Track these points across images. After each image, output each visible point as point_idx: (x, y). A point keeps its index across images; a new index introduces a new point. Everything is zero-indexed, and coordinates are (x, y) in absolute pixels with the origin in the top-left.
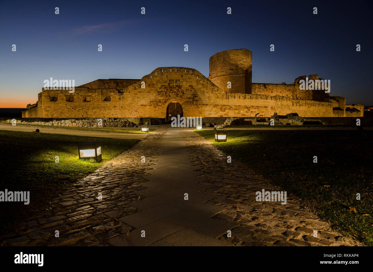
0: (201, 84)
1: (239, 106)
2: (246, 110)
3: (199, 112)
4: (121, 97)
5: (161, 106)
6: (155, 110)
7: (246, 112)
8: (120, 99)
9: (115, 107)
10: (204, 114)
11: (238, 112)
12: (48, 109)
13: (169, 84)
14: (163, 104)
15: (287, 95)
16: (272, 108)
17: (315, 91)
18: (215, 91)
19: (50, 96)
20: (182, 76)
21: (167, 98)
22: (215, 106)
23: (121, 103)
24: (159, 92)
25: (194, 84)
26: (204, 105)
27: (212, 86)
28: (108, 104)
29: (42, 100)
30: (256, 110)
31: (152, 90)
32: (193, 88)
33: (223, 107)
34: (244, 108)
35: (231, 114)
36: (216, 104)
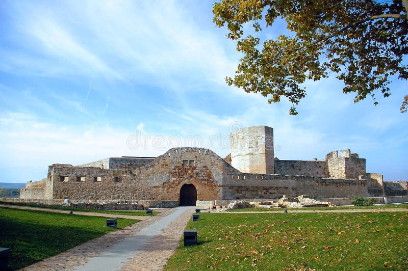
0: (216, 165)
1: (257, 187)
2: (265, 191)
4: (134, 178)
5: (175, 187)
6: (168, 192)
7: (265, 193)
8: (132, 180)
9: (126, 188)
13: (183, 165)
14: (177, 186)
15: (318, 173)
16: (293, 189)
17: (348, 168)
18: (230, 172)
19: (60, 176)
20: (196, 157)
21: (181, 179)
22: (231, 187)
23: (133, 184)
24: (172, 173)
25: (209, 165)
26: (219, 186)
27: (227, 167)
28: (119, 184)
29: (52, 180)
30: (275, 191)
31: (165, 171)
32: (207, 169)
33: (239, 188)
34: (262, 189)
35: (248, 196)
36: (231, 185)
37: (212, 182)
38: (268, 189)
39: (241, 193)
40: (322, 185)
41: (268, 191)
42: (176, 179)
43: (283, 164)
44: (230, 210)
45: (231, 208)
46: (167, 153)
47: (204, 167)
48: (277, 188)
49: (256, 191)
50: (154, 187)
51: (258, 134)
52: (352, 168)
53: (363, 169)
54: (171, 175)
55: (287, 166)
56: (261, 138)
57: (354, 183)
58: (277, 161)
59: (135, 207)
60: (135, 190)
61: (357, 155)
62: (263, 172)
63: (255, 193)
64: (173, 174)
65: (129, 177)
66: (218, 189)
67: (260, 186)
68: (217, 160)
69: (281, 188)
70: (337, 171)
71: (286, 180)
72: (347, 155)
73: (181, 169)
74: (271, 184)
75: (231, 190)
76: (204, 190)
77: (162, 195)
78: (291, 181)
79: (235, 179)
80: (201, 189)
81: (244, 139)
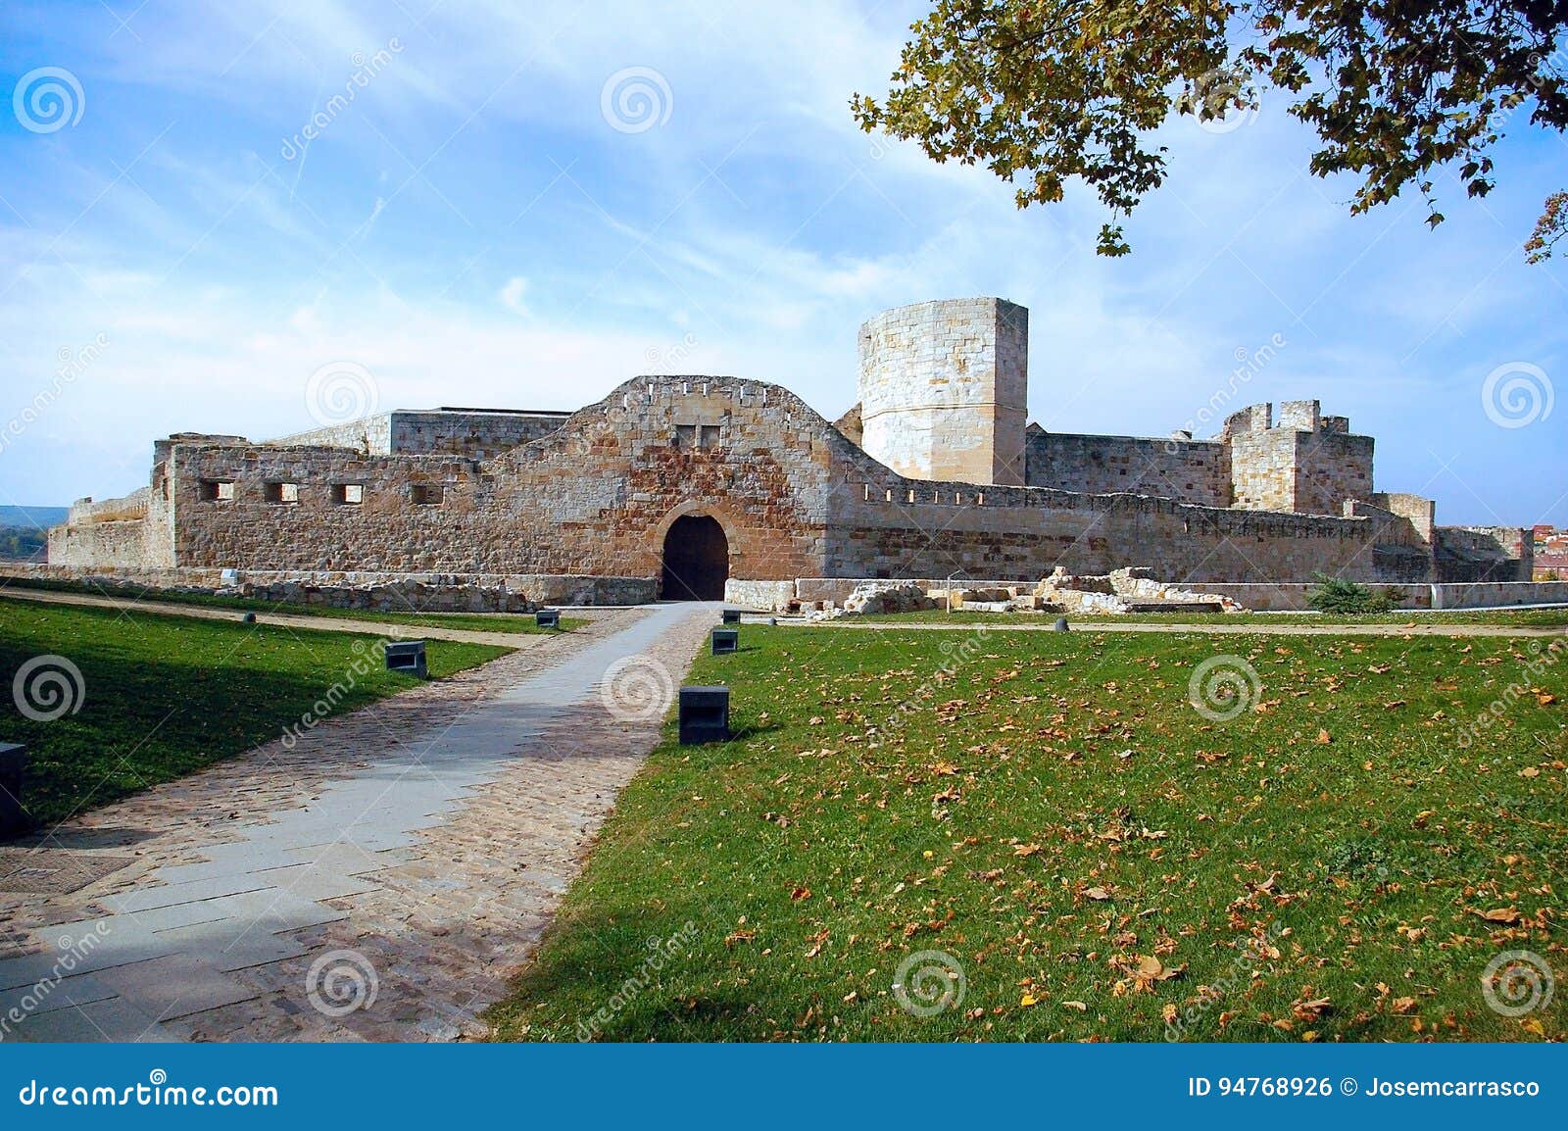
0: (804, 446)
1: (957, 534)
2: (986, 549)
4: (487, 490)
5: (644, 529)
6: (617, 547)
7: (986, 557)
8: (480, 497)
9: (459, 528)
10: (809, 564)
12: (191, 531)
13: (675, 443)
14: (652, 523)
15: (1189, 487)
16: (1092, 543)
17: (1305, 471)
18: (858, 474)
19: (203, 481)
20: (727, 413)
21: (668, 497)
22: (860, 532)
23: (485, 515)
24: (634, 475)
25: (776, 446)
26: (814, 527)
27: (846, 454)
28: (432, 514)
29: (172, 496)
30: (1027, 551)
31: (607, 464)
32: (770, 462)
33: (889, 536)
34: (976, 542)
35: (921, 565)
36: (861, 524)
37: (789, 510)
38: (999, 541)
39: (897, 553)
40: (1204, 532)
41: (998, 551)
42: (646, 496)
43: (1060, 447)
44: (850, 615)
45: (859, 608)
46: (616, 395)
47: (757, 452)
48: (1034, 537)
49: (954, 548)
50: (566, 526)
51: (970, 331)
52: (1321, 472)
53: (1362, 476)
54: (630, 480)
55: (1074, 458)
56: (978, 345)
57: (1325, 529)
58: (1041, 439)
59: (493, 600)
60: (491, 538)
61: (1342, 422)
62: (983, 477)
63: (948, 555)
64: (638, 478)
65: (469, 485)
66: (808, 537)
67: (971, 529)
68: (808, 428)
69: (1047, 542)
70: (1264, 481)
71: (1068, 510)
72: (1307, 421)
73: (667, 459)
74: (1009, 522)
75: (859, 542)
76: (755, 541)
77: (594, 558)
78: (1087, 514)
79: (873, 501)
80: (745, 538)
81: (914, 347)
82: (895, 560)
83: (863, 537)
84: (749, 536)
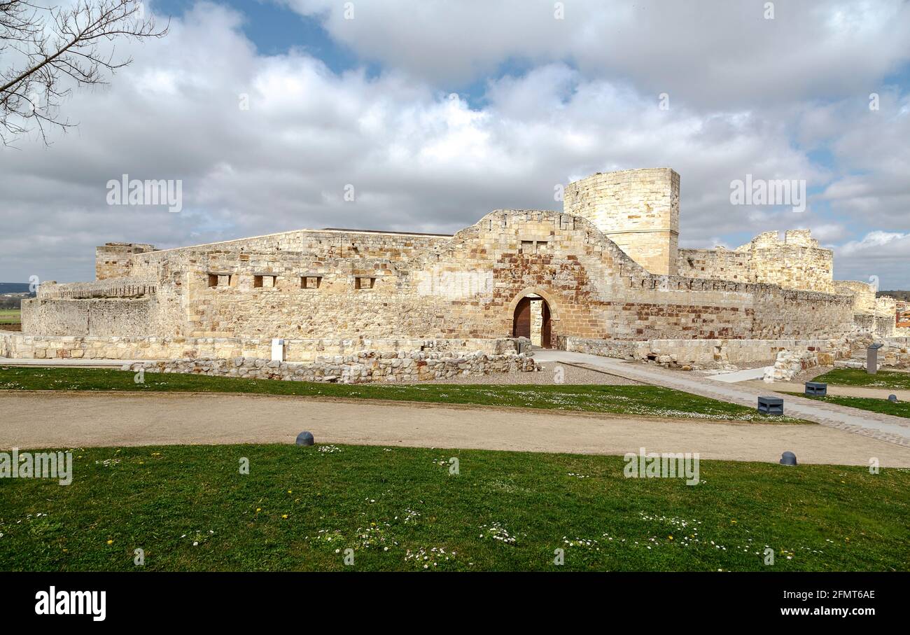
0: (597, 254)
1: (678, 306)
2: (693, 316)
3: (589, 321)
4: (404, 280)
5: (502, 305)
6: (486, 316)
7: (693, 321)
8: (400, 285)
9: (386, 305)
10: (601, 326)
11: (675, 321)
12: (201, 308)
13: (521, 251)
14: (507, 301)
16: (747, 311)
18: (628, 271)
19: (208, 274)
20: (552, 233)
21: (516, 285)
22: (627, 307)
23: (402, 296)
24: (495, 271)
25: (580, 253)
27: (621, 259)
28: (368, 296)
29: (186, 284)
30: (714, 317)
31: (480, 264)
32: (577, 264)
33: (643, 308)
34: (688, 311)
35: (660, 325)
36: (628, 302)
37: (587, 293)
38: (700, 311)
39: (647, 319)
41: (699, 316)
42: (504, 285)
46: (485, 221)
47: (570, 258)
48: (717, 309)
49: (677, 315)
50: (454, 303)
51: (654, 188)
56: (659, 196)
60: (407, 309)
63: (673, 320)
64: (498, 273)
65: (393, 278)
66: (599, 310)
67: (685, 304)
68: (599, 244)
69: (724, 311)
70: (779, 274)
71: (735, 293)
72: (804, 241)
73: (516, 261)
74: (705, 300)
75: (627, 312)
76: (569, 312)
77: (472, 323)
78: (744, 295)
79: (635, 287)
80: (562, 310)
81: (617, 197)
82: (647, 323)
83: (630, 309)
84: (564, 309)
